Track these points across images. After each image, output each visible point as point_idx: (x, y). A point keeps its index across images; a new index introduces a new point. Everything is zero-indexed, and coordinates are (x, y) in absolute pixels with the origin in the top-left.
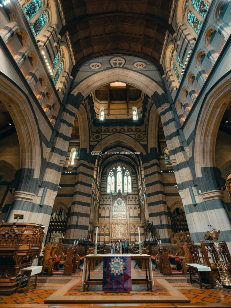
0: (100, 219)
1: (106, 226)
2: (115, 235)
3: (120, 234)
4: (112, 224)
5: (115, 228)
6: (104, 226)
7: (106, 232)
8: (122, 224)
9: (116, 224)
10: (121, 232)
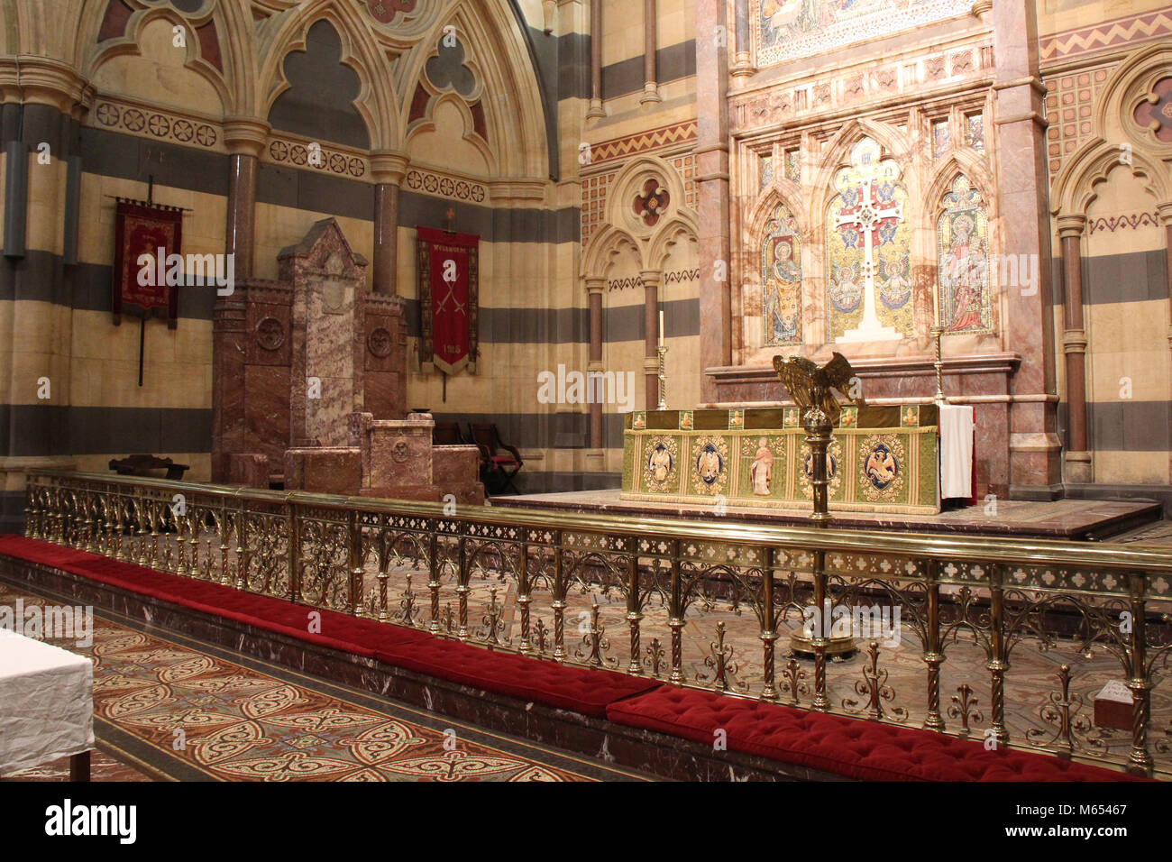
0: (573, 109)
1: (664, 199)
2: (787, 316)
3: (870, 286)
4: (729, 140)
5: (777, 199)
6: (641, 204)
7: (669, 279)
8: (895, 110)
9: (791, 136)
10: (892, 252)
